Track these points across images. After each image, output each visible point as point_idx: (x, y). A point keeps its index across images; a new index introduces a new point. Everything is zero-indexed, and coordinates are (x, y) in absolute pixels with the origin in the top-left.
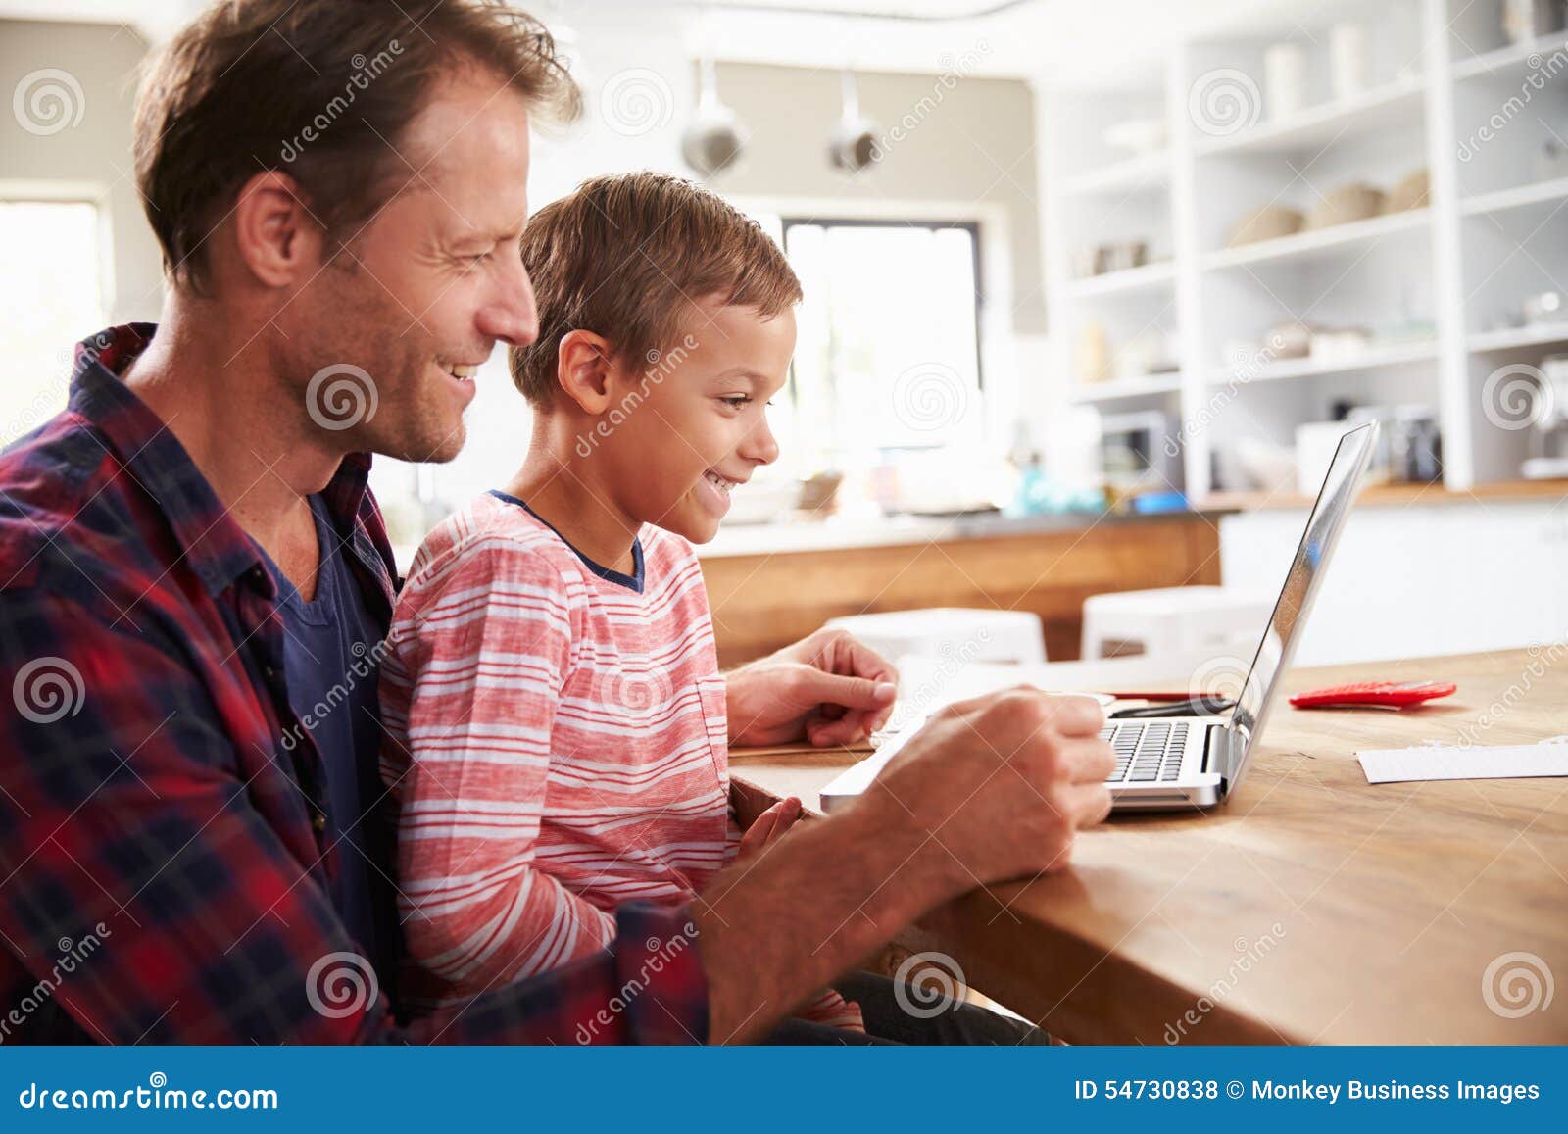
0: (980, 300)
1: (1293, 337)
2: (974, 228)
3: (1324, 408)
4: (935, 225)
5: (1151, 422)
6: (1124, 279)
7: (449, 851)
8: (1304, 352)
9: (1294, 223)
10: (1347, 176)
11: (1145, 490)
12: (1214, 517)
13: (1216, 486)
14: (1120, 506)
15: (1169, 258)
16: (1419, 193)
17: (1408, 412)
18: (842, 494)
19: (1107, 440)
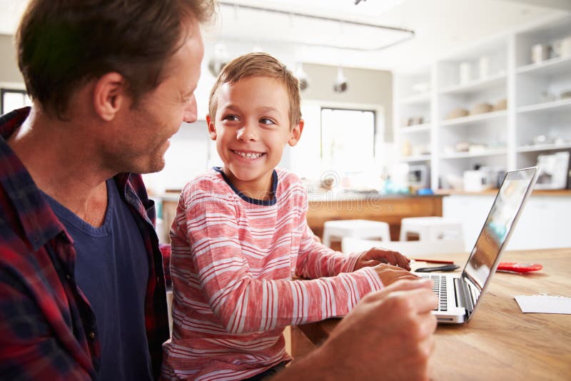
0: (375, 132)
1: (464, 146)
2: (374, 112)
3: (472, 167)
4: (363, 111)
5: (423, 169)
6: (416, 128)
7: (217, 281)
8: (467, 150)
9: (466, 113)
10: (481, 101)
11: (420, 187)
12: (441, 197)
13: (440, 187)
14: (413, 192)
15: (429, 122)
16: (504, 106)
17: (497, 169)
18: (334, 185)
19: (410, 173)
